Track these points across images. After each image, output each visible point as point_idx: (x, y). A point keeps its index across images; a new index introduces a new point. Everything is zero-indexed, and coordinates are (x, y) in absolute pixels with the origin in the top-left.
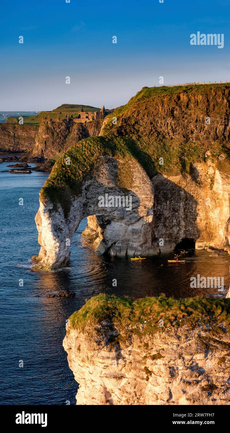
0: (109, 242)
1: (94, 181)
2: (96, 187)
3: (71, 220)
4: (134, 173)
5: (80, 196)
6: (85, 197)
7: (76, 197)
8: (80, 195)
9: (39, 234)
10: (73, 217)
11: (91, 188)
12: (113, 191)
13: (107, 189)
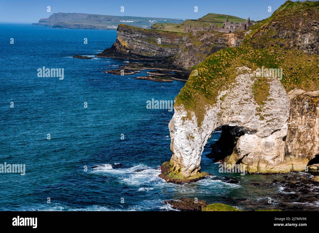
0: (241, 153)
1: (230, 92)
2: (231, 98)
3: (204, 129)
4: (271, 86)
5: (214, 106)
6: (220, 107)
7: (211, 107)
8: (215, 104)
9: (172, 141)
10: (207, 126)
11: (226, 99)
12: (248, 103)
13: (243, 100)
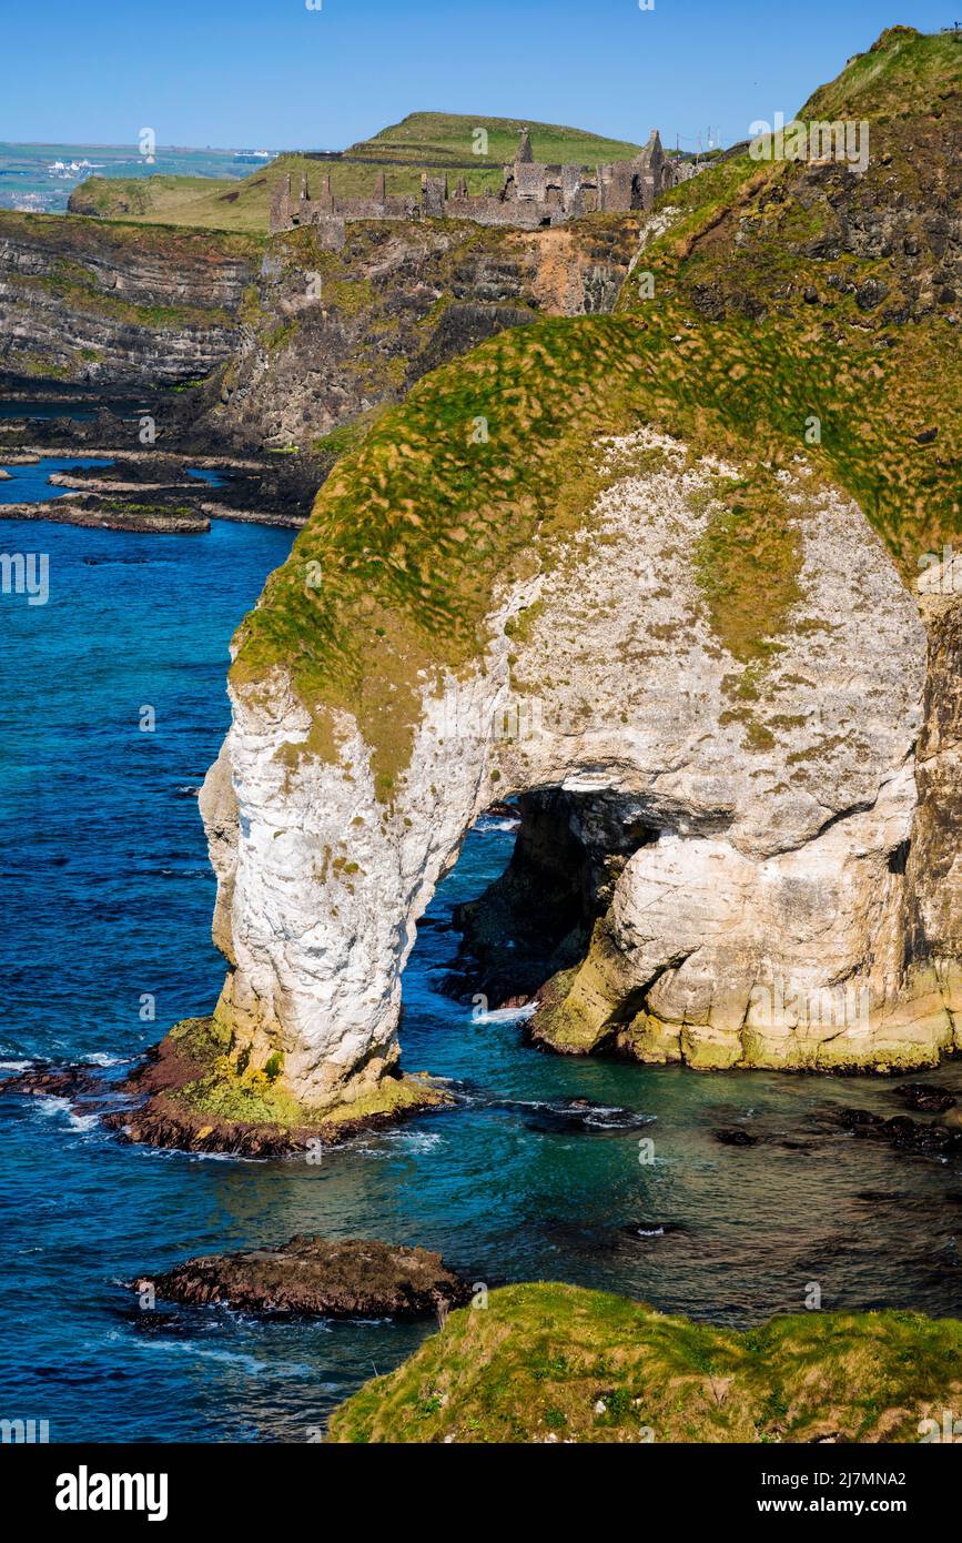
0: (641, 954)
1: (562, 585)
2: (573, 620)
3: (414, 816)
4: (810, 544)
5: (473, 673)
6: (507, 680)
7: (450, 679)
8: (474, 664)
9: (221, 891)
10: (430, 799)
11: (542, 626)
12: (674, 649)
13: (642, 634)
